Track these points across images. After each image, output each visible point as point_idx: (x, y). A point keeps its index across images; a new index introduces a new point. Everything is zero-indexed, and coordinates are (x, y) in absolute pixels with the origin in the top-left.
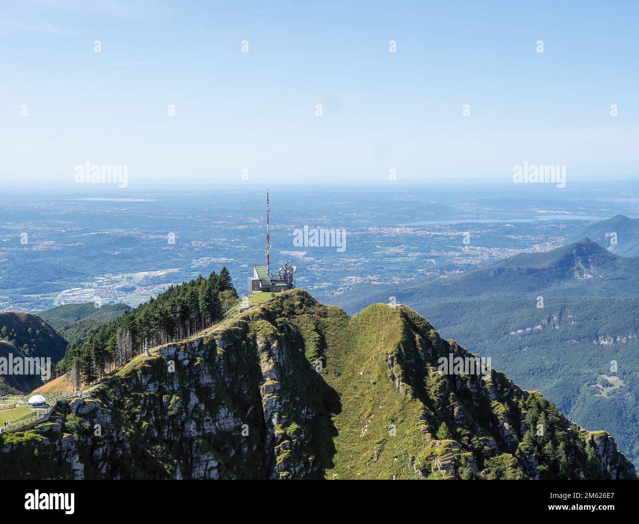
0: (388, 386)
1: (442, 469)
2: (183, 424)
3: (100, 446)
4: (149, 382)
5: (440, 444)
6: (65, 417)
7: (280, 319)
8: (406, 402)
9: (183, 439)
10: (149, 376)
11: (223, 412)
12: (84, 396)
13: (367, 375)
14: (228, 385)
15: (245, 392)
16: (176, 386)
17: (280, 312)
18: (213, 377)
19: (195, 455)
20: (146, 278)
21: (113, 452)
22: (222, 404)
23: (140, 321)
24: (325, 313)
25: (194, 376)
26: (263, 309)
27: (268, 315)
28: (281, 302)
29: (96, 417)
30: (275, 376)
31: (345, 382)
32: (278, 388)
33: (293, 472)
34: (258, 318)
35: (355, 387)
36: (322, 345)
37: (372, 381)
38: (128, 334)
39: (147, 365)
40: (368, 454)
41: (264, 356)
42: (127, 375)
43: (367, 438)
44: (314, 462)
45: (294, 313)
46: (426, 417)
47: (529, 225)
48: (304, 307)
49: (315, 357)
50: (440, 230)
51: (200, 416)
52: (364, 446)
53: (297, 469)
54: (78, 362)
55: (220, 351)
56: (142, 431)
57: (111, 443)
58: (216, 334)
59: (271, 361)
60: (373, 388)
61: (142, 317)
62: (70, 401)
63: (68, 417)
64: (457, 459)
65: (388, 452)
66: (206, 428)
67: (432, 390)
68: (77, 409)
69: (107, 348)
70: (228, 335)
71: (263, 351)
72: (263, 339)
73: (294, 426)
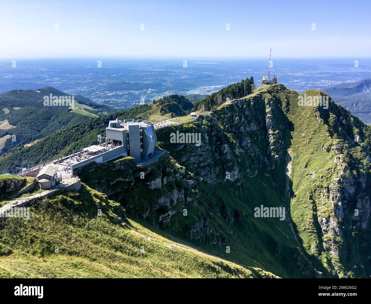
0: (314, 119)
1: (335, 150)
2: (240, 127)
3: (213, 131)
4: (228, 112)
5: (335, 141)
6: (202, 121)
7: (273, 94)
8: (321, 125)
9: (239, 132)
10: (229, 110)
11: (252, 124)
12: (208, 114)
13: (305, 115)
14: (254, 115)
15: (260, 118)
16: (237, 114)
17: (273, 91)
18: (249, 112)
19: (243, 138)
20: (215, 88)
21: (218, 134)
22: (252, 121)
23: (225, 91)
24: (290, 92)
25: (243, 111)
26: (267, 90)
27: (269, 92)
28: (274, 88)
29: (212, 121)
30: (271, 113)
31: (296, 117)
32: (272, 117)
33: (276, 147)
34: (266, 93)
35: (300, 119)
36: (288, 104)
37: (307, 117)
38: (221, 95)
39: (228, 106)
40: (305, 143)
41: (267, 106)
42: (221, 109)
43: (304, 137)
44: (284, 143)
45: (278, 92)
46: (329, 131)
47: (347, 73)
48: (282, 90)
49: (285, 108)
50: (314, 74)
51: (245, 125)
52: (303, 140)
53: (278, 146)
54: (205, 104)
55: (252, 103)
56: (226, 128)
57: (217, 131)
58: (251, 98)
59: (270, 108)
60: (307, 119)
61: (225, 90)
62: (204, 115)
63: (203, 121)
64: (342, 146)
65: (312, 142)
66: (247, 129)
67: (331, 121)
68: (206, 119)
69: (214, 100)
70: (255, 98)
71: (267, 104)
72: (267, 100)
73: (277, 131)
